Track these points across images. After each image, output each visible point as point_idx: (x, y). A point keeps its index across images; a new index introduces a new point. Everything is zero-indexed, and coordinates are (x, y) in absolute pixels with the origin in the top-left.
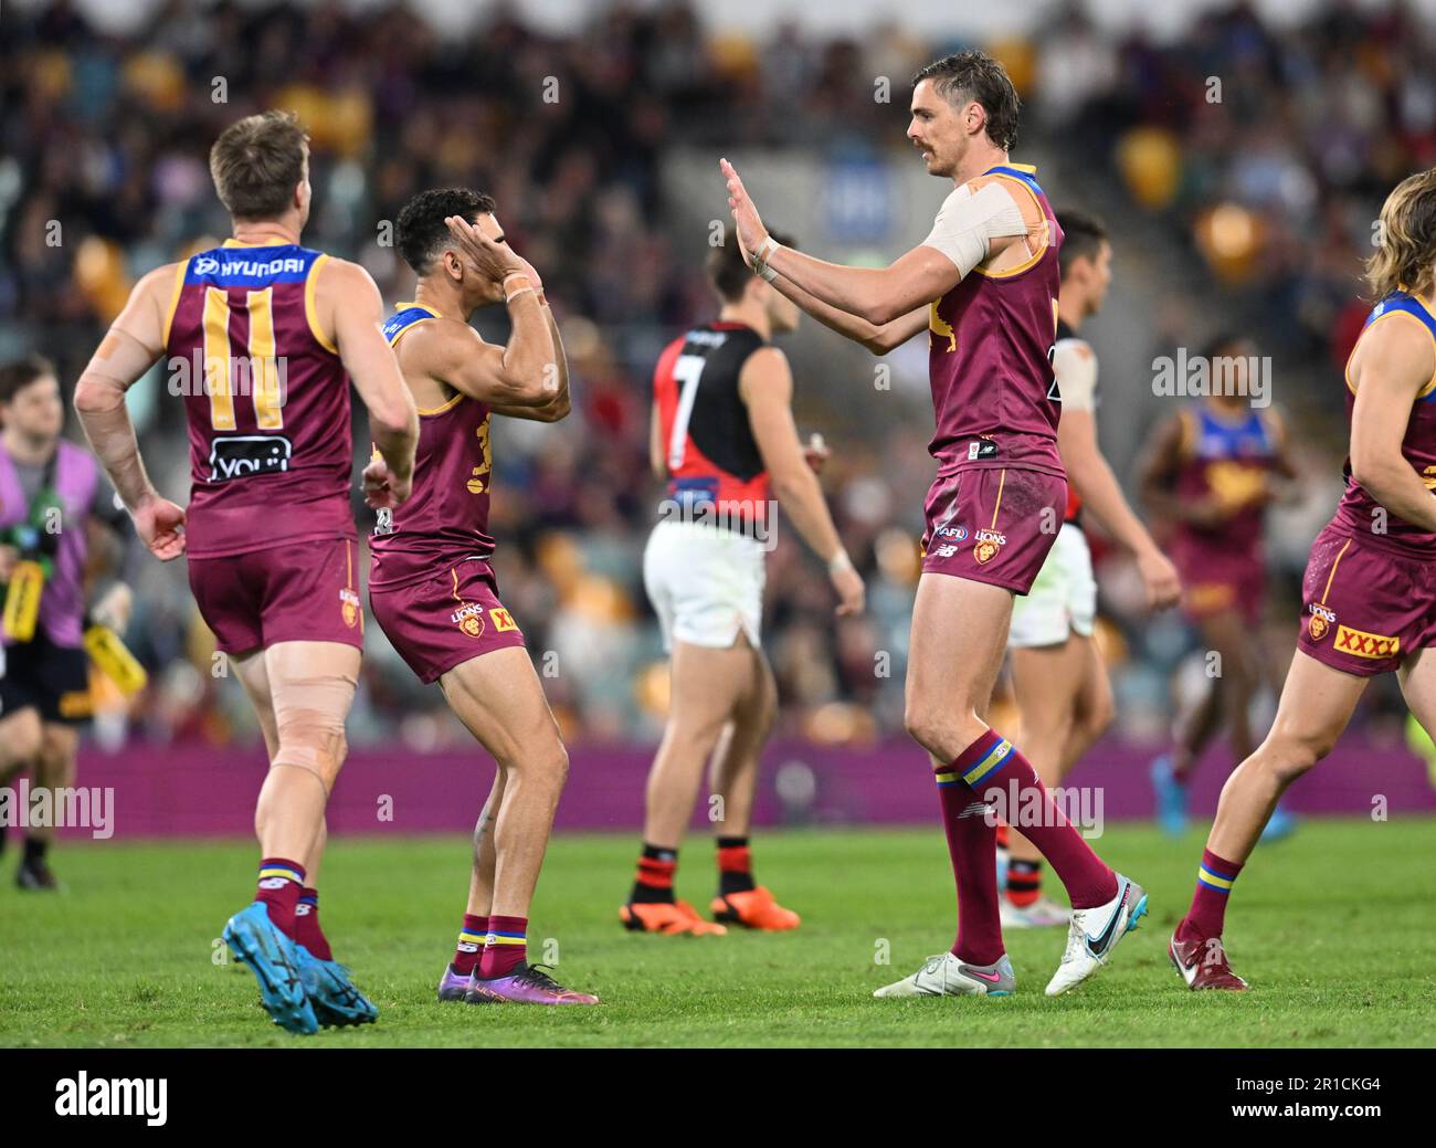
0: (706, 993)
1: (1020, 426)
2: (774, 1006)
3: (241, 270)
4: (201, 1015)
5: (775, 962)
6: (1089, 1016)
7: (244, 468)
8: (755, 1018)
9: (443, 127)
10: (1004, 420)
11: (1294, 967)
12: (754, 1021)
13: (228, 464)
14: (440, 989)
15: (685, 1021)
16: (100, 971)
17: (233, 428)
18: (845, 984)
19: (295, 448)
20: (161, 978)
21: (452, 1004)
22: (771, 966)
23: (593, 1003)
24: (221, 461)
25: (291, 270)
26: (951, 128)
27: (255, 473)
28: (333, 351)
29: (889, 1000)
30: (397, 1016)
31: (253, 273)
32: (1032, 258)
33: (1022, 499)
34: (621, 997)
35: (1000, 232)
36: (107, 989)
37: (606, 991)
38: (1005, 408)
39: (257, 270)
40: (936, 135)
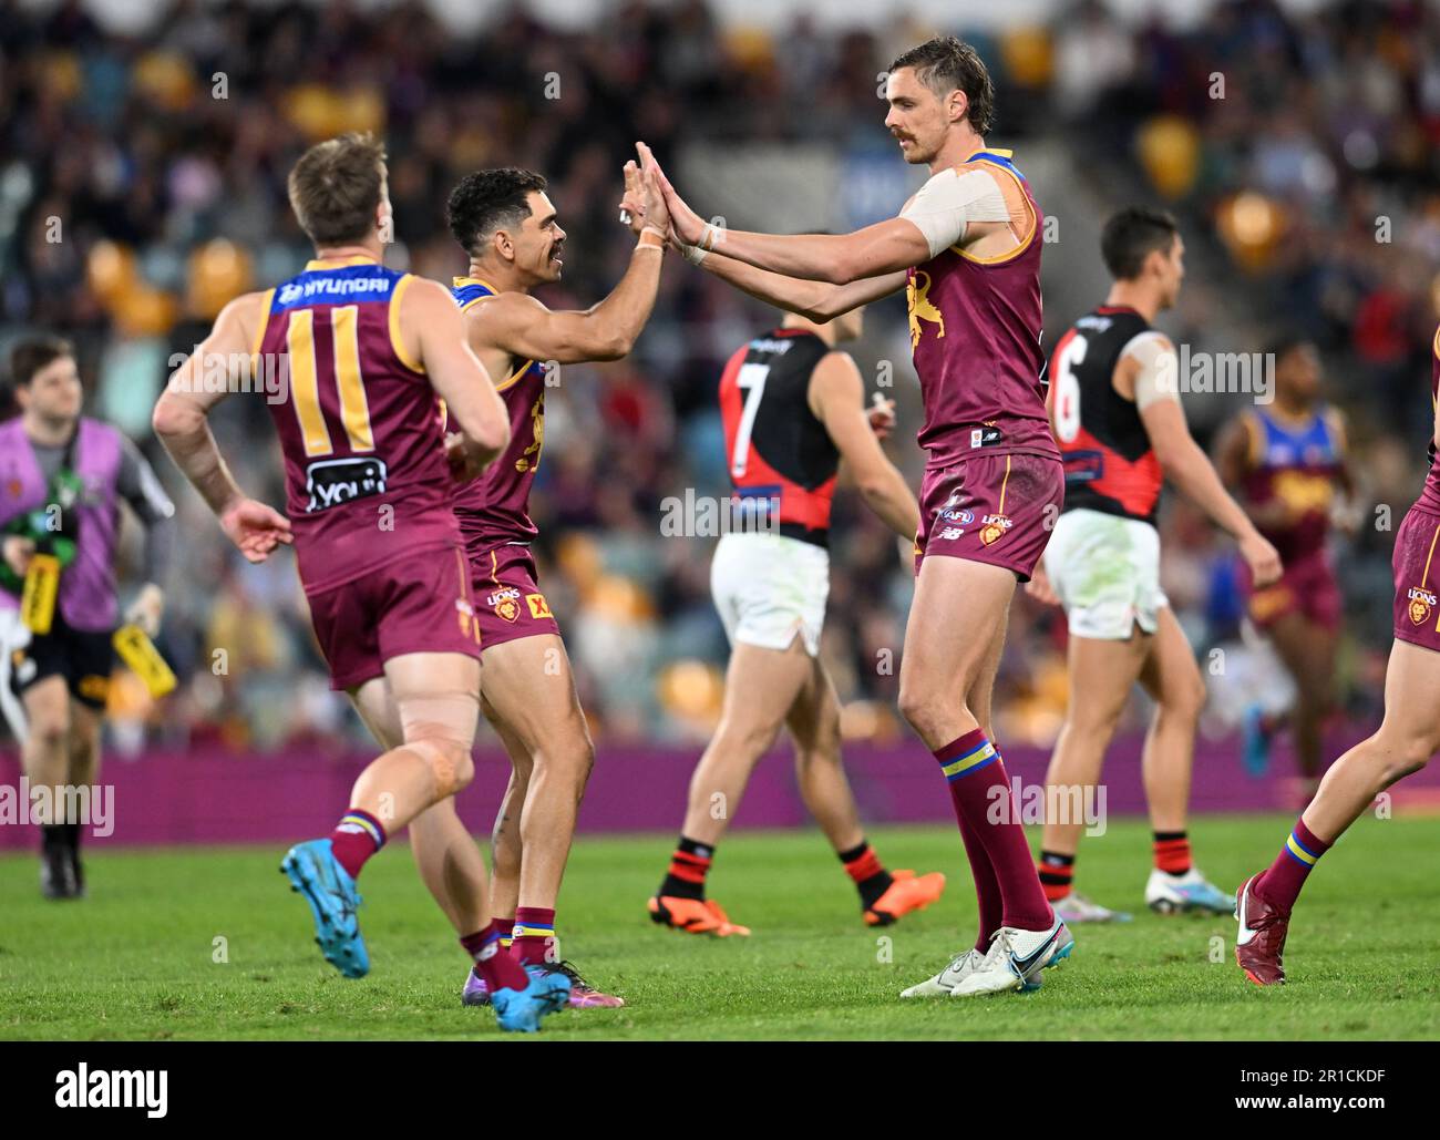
0: (732, 994)
1: (1023, 411)
2: (800, 1007)
3: (325, 288)
4: (223, 1023)
5: (800, 963)
6: (1119, 1013)
7: (343, 493)
8: (782, 1019)
9: (456, 124)
10: (1005, 405)
11: (1325, 960)
12: (781, 1023)
13: (326, 489)
14: (464, 993)
15: (711, 1023)
16: (121, 980)
17: (329, 451)
18: (872, 983)
19: (390, 467)
20: (183, 987)
21: (476, 1008)
22: (797, 966)
23: (618, 1006)
24: (320, 489)
25: (375, 290)
26: (934, 116)
27: (354, 498)
28: (420, 371)
29: (917, 1000)
30: (421, 1022)
31: (336, 290)
32: (1019, 244)
33: (1026, 484)
34: (647, 999)
35: (979, 217)
36: (129, 998)
37: (632, 992)
38: (1006, 393)
39: (340, 287)
40: (918, 124)
